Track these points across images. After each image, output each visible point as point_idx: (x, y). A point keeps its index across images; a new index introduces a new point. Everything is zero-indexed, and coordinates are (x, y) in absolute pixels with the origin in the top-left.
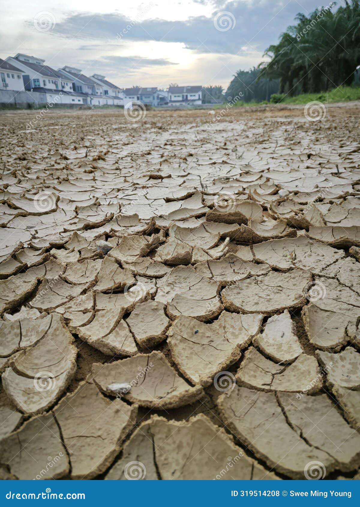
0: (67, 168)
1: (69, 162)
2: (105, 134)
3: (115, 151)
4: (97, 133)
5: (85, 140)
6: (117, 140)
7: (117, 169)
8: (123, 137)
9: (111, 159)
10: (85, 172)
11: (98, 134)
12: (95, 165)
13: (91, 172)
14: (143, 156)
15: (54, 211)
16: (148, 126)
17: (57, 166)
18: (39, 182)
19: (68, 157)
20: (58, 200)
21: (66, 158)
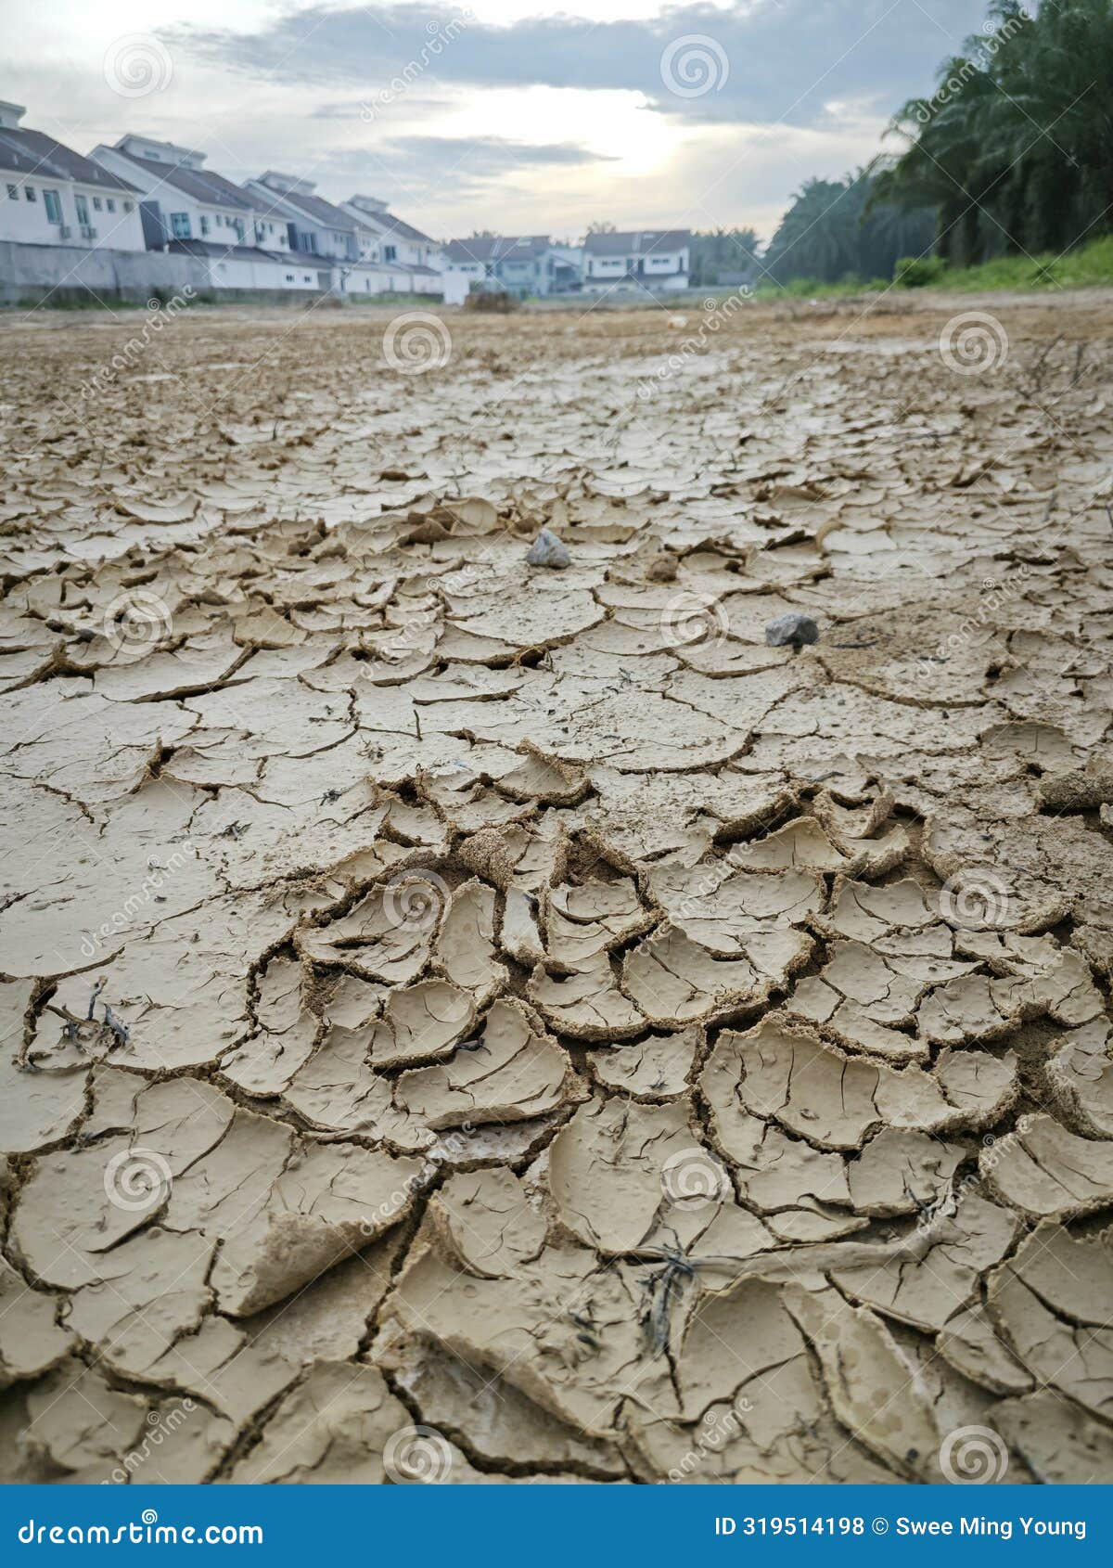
0: (227, 460)
1: (235, 449)
2: (343, 385)
3: (342, 427)
4: (323, 382)
5: (287, 402)
6: (365, 403)
7: (328, 463)
8: (383, 394)
9: (325, 444)
10: (262, 467)
11: (326, 387)
12: (290, 454)
13: (273, 467)
14: (400, 437)
15: (189, 520)
16: (474, 363)
17: (208, 457)
18: (167, 481)
19: (236, 439)
20: (198, 506)
21: (231, 443)
